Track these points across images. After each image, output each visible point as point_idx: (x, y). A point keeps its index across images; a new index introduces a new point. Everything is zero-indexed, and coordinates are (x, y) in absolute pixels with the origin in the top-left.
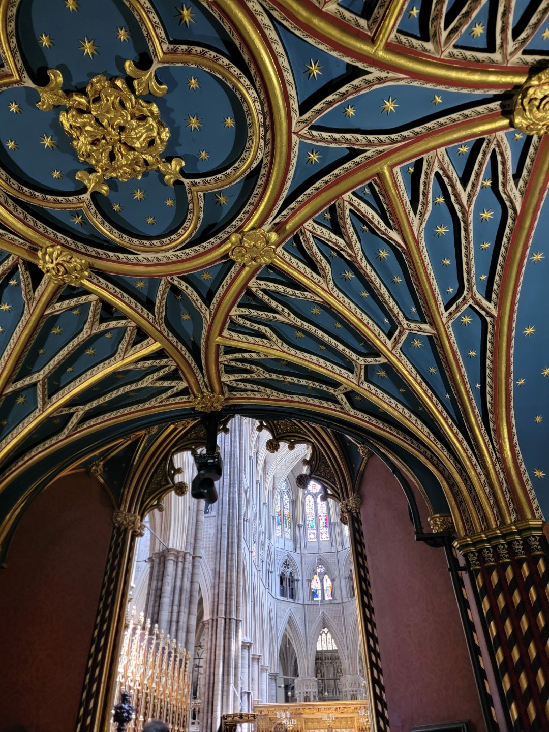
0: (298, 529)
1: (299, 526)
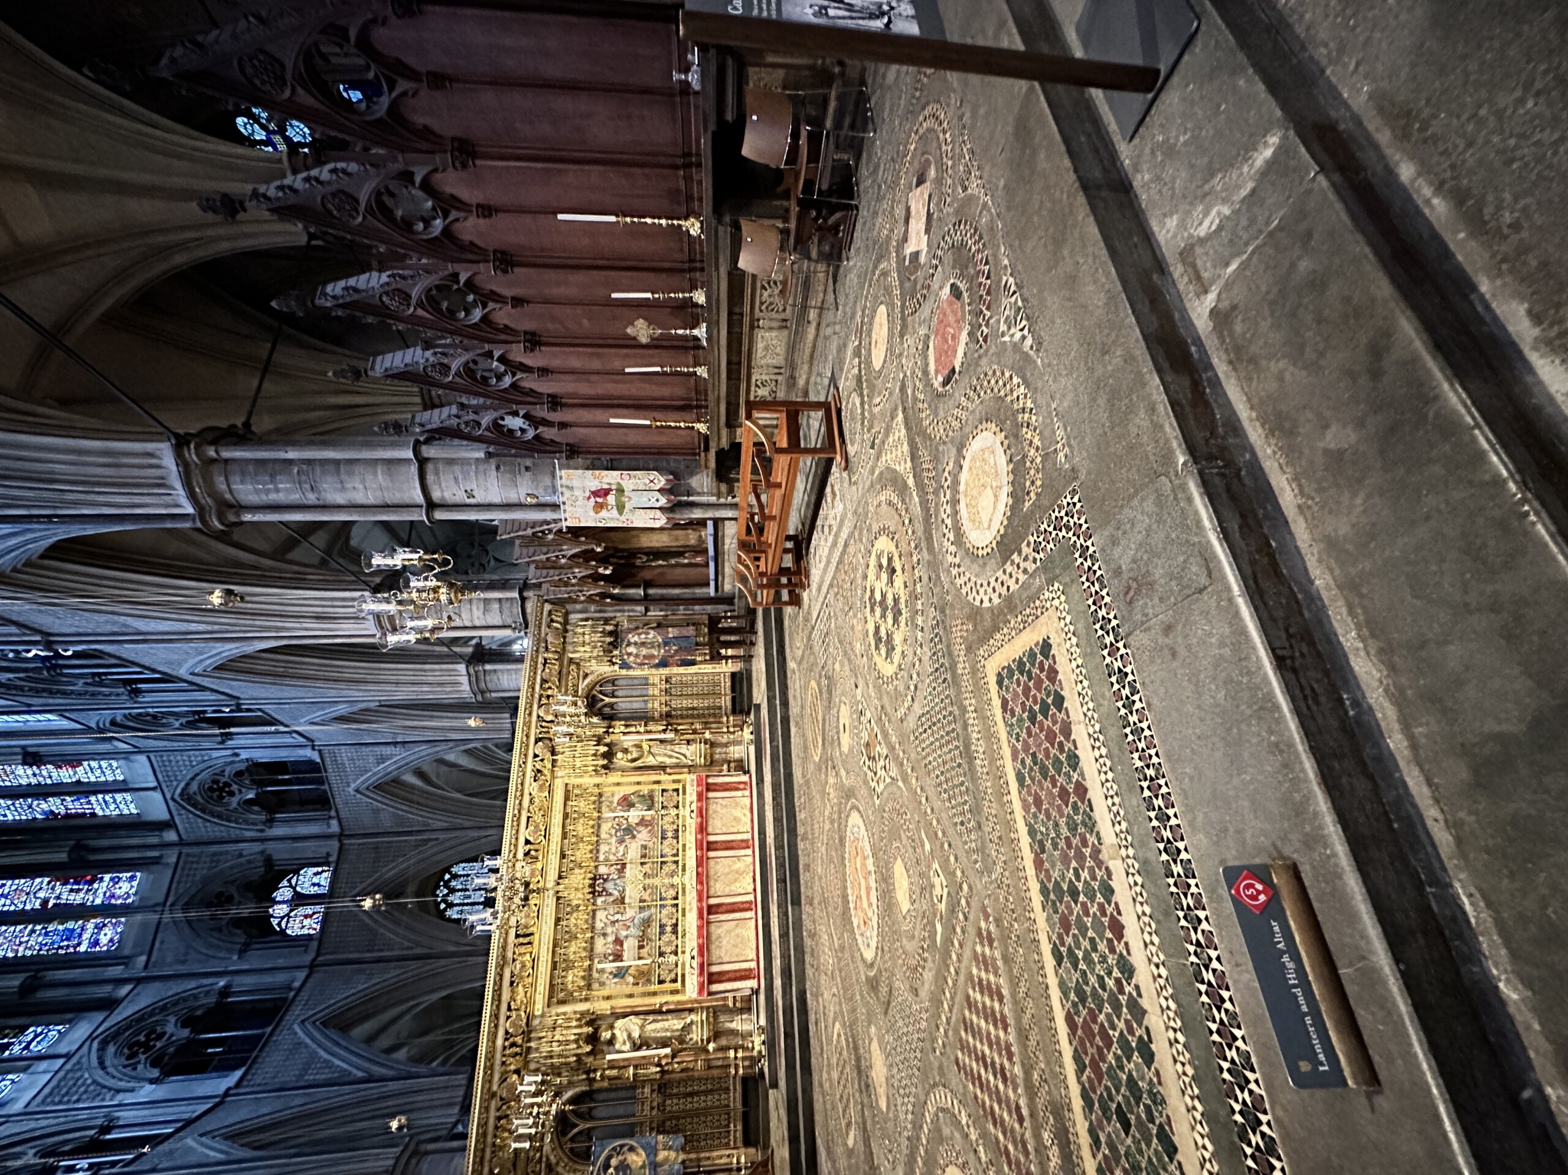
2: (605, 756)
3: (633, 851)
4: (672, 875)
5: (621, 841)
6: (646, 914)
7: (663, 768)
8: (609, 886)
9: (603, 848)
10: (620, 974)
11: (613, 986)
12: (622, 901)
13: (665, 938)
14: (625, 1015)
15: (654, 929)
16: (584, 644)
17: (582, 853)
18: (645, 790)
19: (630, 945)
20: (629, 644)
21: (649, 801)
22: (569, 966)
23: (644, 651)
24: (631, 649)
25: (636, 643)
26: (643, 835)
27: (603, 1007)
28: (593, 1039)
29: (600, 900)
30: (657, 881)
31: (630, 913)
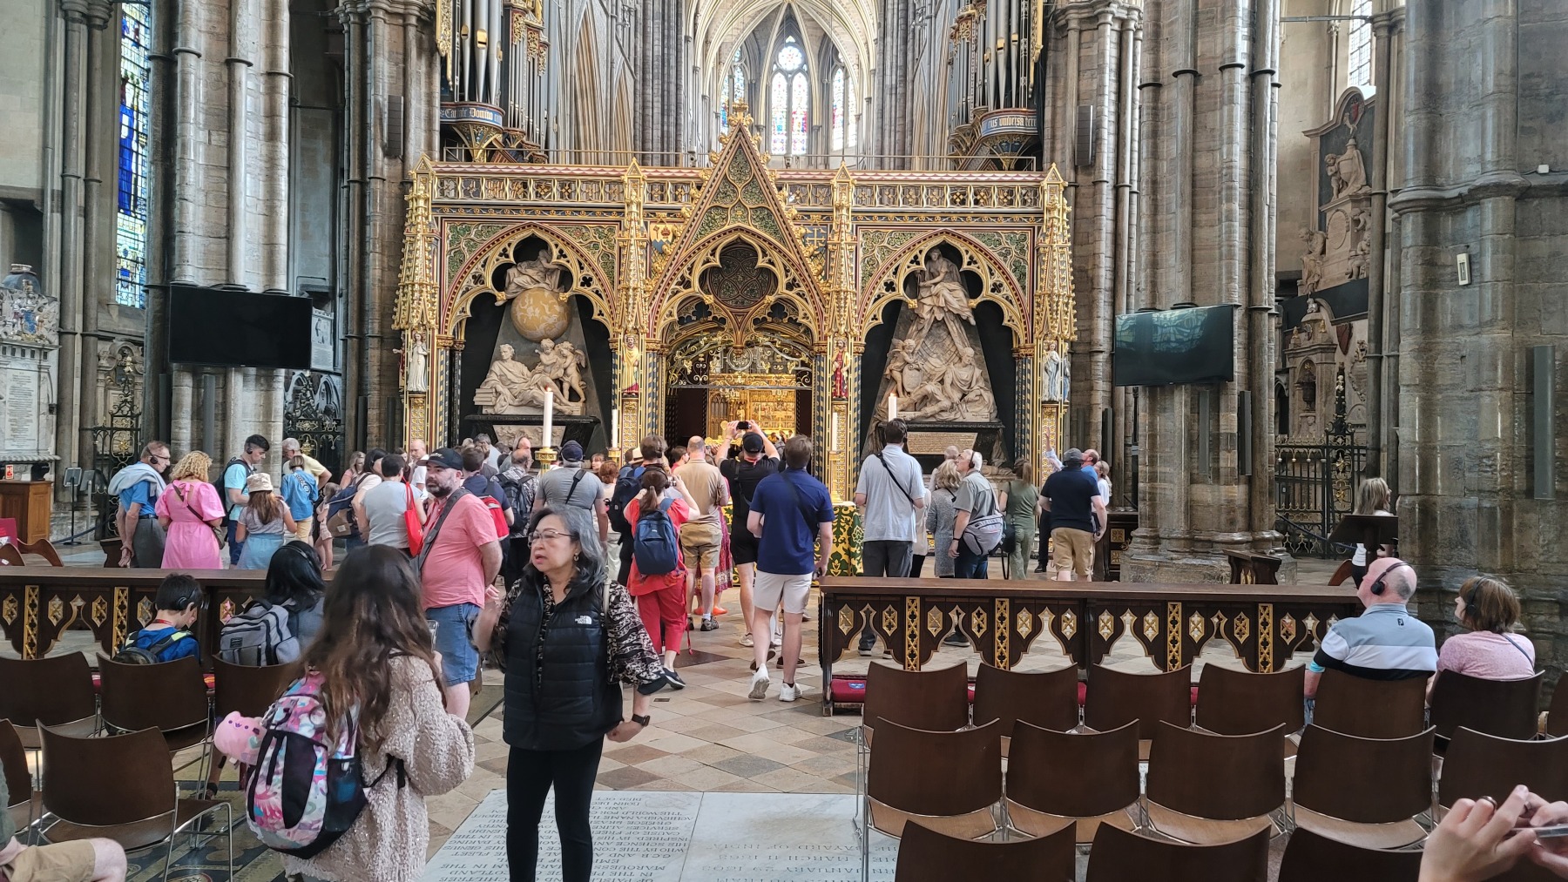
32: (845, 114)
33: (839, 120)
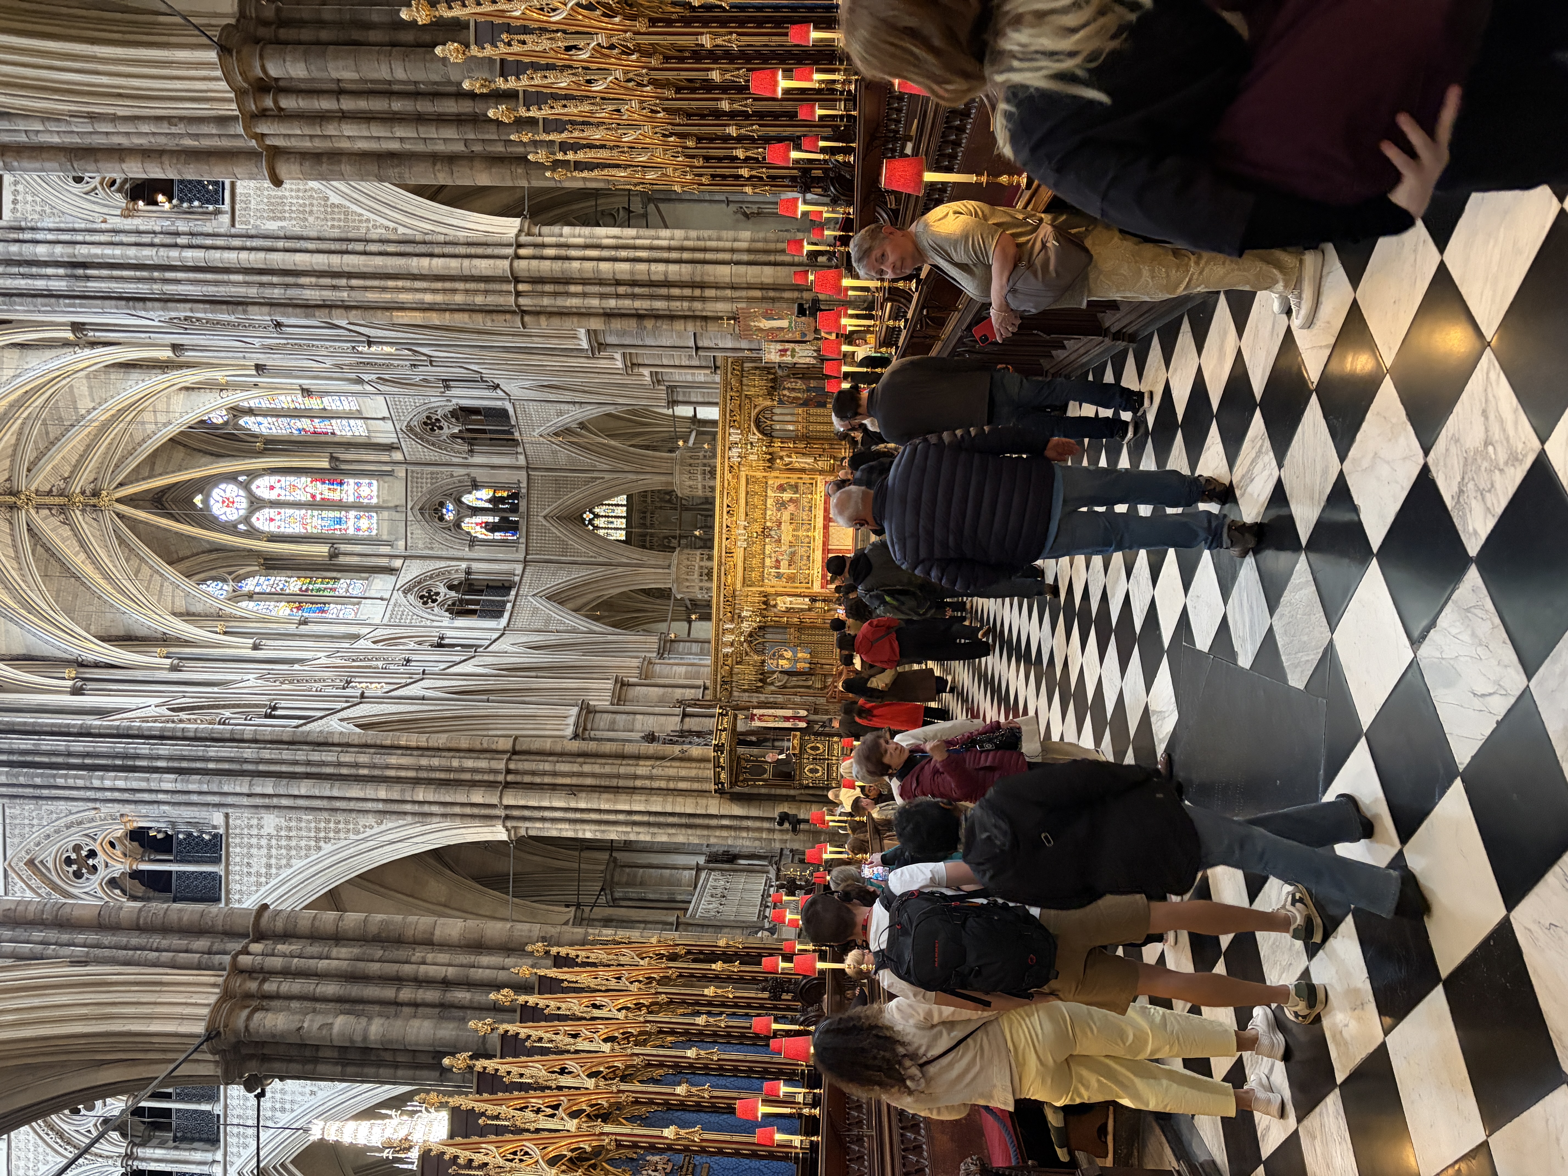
0: (342, 560)
1: (334, 555)
2: (769, 460)
3: (786, 516)
4: (808, 530)
5: (779, 510)
6: (793, 549)
7: (803, 470)
8: (773, 533)
9: (769, 513)
10: (779, 576)
11: (774, 581)
12: (780, 541)
13: (804, 562)
14: (782, 595)
15: (797, 558)
16: (754, 386)
17: (758, 514)
18: (793, 482)
19: (784, 564)
20: (784, 389)
21: (795, 488)
22: (752, 569)
23: (793, 395)
24: (786, 392)
25: (789, 389)
26: (791, 508)
27: (772, 590)
28: (765, 603)
29: (767, 540)
30: (800, 533)
31: (784, 548)
32: (308, 414)
33: (320, 425)
